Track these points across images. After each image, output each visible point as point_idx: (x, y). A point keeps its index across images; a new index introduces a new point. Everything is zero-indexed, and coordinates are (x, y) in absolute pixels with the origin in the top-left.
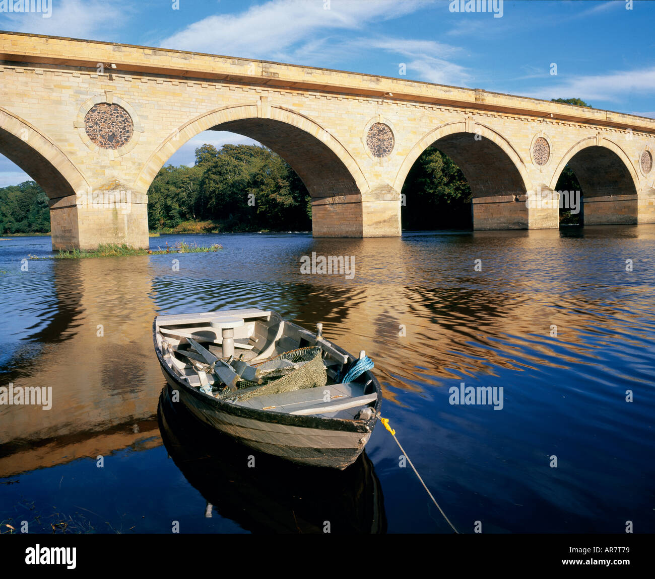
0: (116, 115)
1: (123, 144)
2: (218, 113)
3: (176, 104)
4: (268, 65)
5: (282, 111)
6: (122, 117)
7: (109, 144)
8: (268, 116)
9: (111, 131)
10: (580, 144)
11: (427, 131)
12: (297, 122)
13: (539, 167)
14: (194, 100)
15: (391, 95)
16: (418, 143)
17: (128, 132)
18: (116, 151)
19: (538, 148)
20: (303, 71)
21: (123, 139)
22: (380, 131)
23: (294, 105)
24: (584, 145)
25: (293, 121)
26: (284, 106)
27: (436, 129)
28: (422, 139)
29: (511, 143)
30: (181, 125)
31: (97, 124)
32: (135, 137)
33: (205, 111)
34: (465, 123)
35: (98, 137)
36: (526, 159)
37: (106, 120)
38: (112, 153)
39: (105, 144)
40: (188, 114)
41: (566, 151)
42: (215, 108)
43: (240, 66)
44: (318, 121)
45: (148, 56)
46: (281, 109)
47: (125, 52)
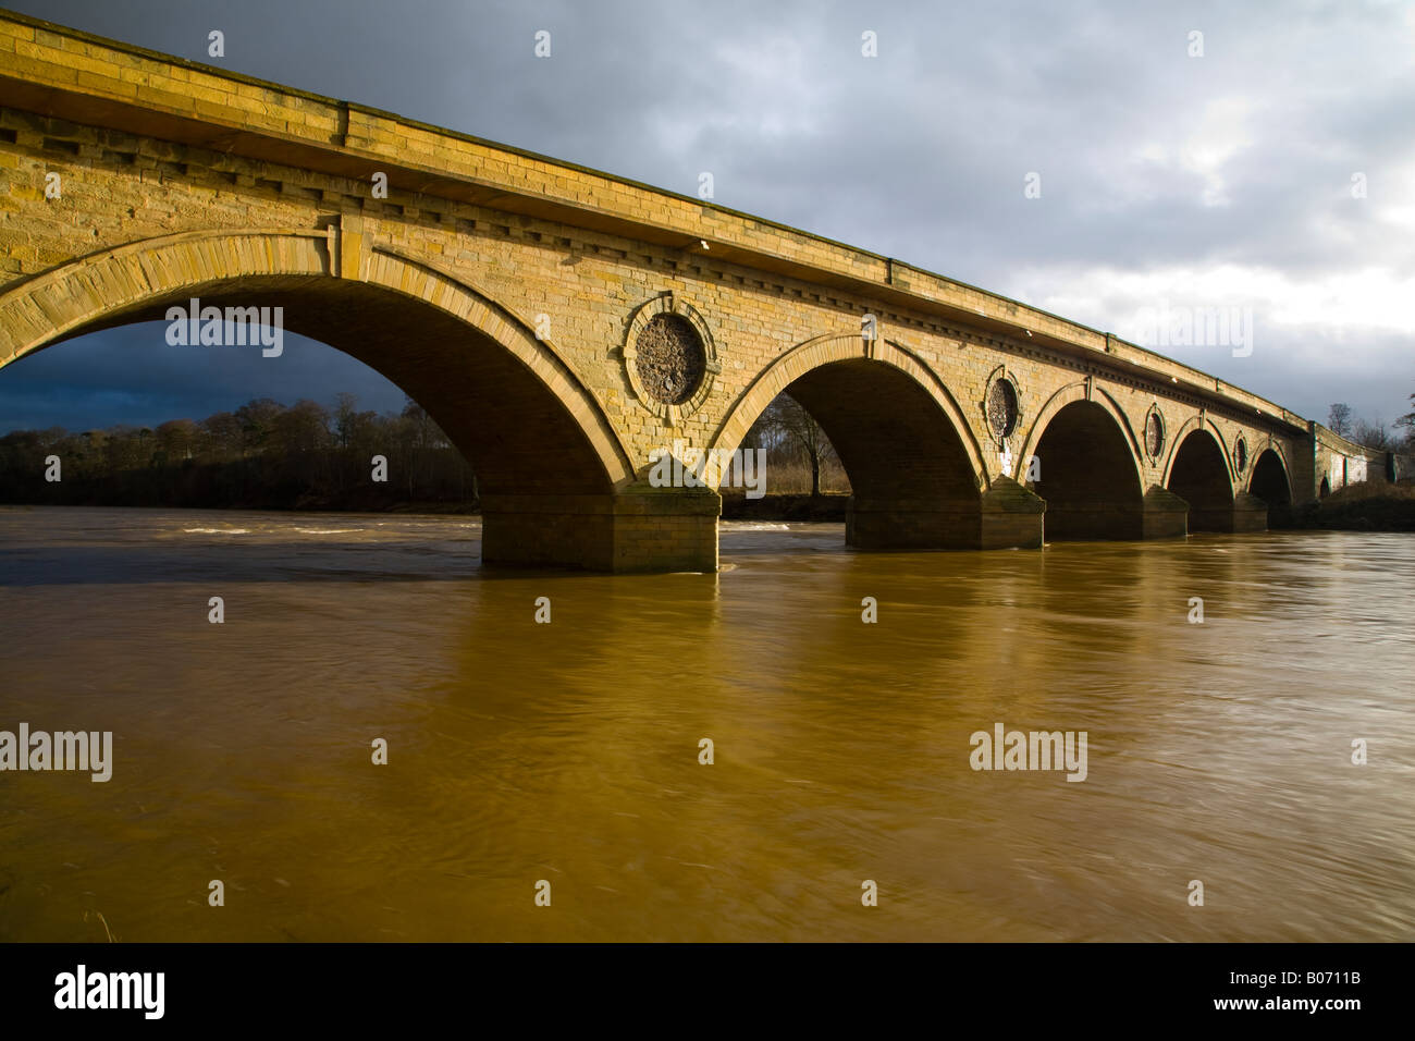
4: (897, 268)
5: (896, 350)
6: (686, 341)
8: (881, 357)
11: (1049, 395)
12: (912, 370)
15: (1029, 334)
17: (694, 371)
26: (899, 341)
31: (650, 353)
32: (706, 382)
34: (1087, 386)
35: (652, 379)
41: (1175, 436)
43: (864, 266)
44: (937, 370)
45: (750, 232)
46: (895, 345)
47: (718, 219)
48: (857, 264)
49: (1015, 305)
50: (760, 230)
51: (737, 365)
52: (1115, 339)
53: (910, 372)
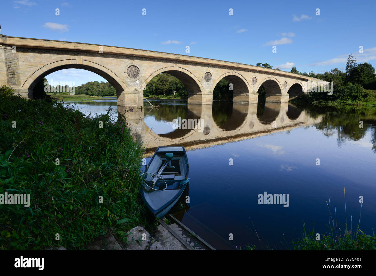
6: (137, 69)
8: (177, 70)
11: (221, 74)
13: (253, 85)
16: (219, 78)
17: (138, 74)
22: (208, 74)
23: (184, 66)
24: (267, 79)
25: (184, 71)
26: (181, 67)
27: (224, 74)
31: (130, 71)
35: (130, 75)
41: (261, 81)
42: (163, 67)
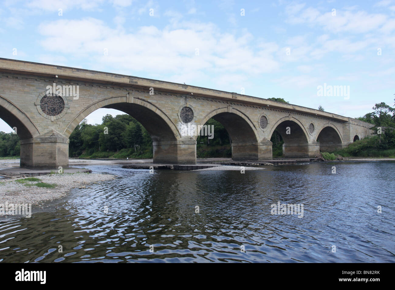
0: (56, 99)
1: (59, 113)
2: (107, 100)
3: (87, 95)
4: (133, 78)
5: (139, 100)
7: (51, 114)
9: (53, 107)
10: (282, 119)
12: (146, 105)
14: (96, 93)
15: (192, 94)
18: (55, 117)
19: (262, 120)
20: (150, 81)
21: (59, 111)
28: (207, 115)
29: (250, 118)
30: (88, 105)
32: (65, 110)
33: (101, 99)
34: (228, 108)
36: (257, 126)
37: (51, 102)
38: (53, 118)
39: (49, 113)
40: (92, 100)
43: (119, 78)
44: (157, 105)
45: (74, 72)
46: (138, 98)
47: (63, 70)
48: (116, 78)
49: (185, 86)
50: (78, 71)
51: (76, 106)
52: (236, 94)
53: (145, 106)
